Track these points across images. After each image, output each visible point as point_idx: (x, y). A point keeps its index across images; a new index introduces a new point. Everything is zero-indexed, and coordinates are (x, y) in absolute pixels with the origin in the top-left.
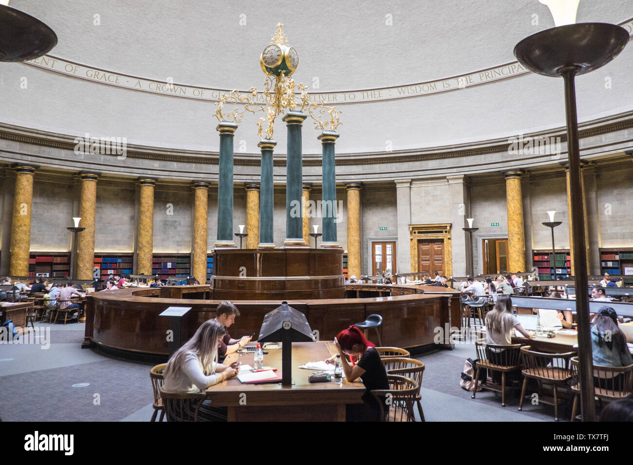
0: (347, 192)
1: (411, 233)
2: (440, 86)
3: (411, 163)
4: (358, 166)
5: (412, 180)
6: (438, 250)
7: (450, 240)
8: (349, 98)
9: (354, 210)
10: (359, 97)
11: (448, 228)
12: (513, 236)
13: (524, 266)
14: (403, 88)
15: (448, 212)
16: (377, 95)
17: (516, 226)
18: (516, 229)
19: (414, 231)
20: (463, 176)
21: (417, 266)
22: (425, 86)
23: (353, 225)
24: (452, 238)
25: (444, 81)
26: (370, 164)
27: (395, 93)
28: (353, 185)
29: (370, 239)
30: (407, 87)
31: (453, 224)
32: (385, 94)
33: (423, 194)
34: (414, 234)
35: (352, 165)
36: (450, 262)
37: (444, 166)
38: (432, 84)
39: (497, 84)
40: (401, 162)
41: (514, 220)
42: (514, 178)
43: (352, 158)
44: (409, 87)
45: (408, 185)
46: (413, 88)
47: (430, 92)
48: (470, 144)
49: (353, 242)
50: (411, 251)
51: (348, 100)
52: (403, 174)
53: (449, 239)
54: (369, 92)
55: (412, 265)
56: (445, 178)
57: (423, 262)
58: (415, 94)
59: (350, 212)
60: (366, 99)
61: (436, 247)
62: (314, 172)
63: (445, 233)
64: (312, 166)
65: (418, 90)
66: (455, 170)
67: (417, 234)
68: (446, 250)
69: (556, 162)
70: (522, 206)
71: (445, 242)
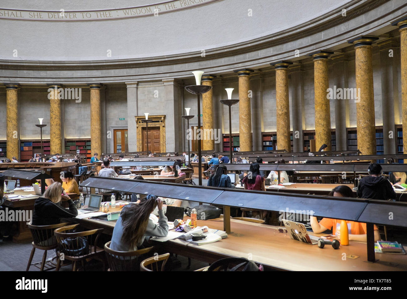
0: (90, 91)
1: (137, 122)
2: (153, 10)
3: (138, 69)
4: (98, 71)
5: (138, 82)
6: (156, 135)
7: (164, 128)
8: (86, 16)
9: (95, 105)
10: (94, 16)
11: (162, 118)
12: (205, 124)
13: (212, 146)
14: (127, 10)
15: (163, 107)
16: (107, 15)
17: (207, 117)
19: (139, 121)
20: (173, 79)
21: (141, 147)
22: (143, 10)
23: (94, 116)
24: (166, 126)
25: (156, 6)
26: (107, 69)
27: (121, 14)
28: (94, 85)
29: (112, 127)
30: (129, 10)
31: (166, 116)
32: (114, 15)
33: (146, 93)
34: (139, 123)
35: (93, 70)
36: (164, 144)
38: (148, 8)
40: (130, 68)
41: (206, 112)
42: (207, 81)
43: (92, 64)
44: (131, 10)
45: (135, 86)
46: (134, 10)
47: (146, 14)
48: (177, 55)
49: (94, 130)
50: (137, 136)
51: (86, 18)
52: (131, 78)
53: (164, 126)
54: (102, 13)
55: (137, 147)
56: (161, 81)
58: (136, 15)
59: (92, 107)
60: (100, 18)
61: (155, 132)
62: (62, 75)
63: (161, 123)
64: (61, 70)
65: (138, 12)
66: (168, 75)
67: (141, 123)
68: (161, 134)
69: (232, 70)
70: (212, 102)
71: (161, 129)
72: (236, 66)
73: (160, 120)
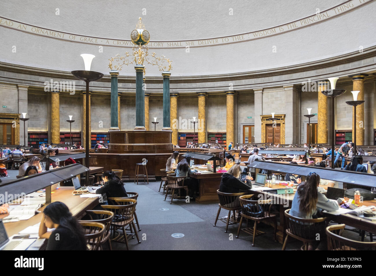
0: (226, 97)
1: (262, 120)
2: (278, 30)
3: (263, 78)
4: (232, 81)
5: (264, 89)
6: (277, 130)
7: (284, 124)
8: (225, 41)
9: (230, 107)
10: (231, 40)
11: (283, 117)
12: (320, 122)
13: (326, 140)
14: (256, 33)
15: (284, 107)
16: (241, 38)
17: (322, 116)
18: (322, 118)
19: (263, 119)
20: (293, 85)
21: (265, 139)
22: (269, 31)
23: (229, 116)
24: (286, 123)
25: (280, 27)
26: (240, 80)
27: (251, 36)
28: (229, 92)
29: (242, 124)
30: (258, 32)
31: (286, 115)
32: (246, 37)
33: (270, 97)
34: (264, 121)
35: (229, 80)
36: (284, 137)
37: (282, 79)
38: (273, 29)
39: (312, 27)
40: (257, 78)
41: (321, 112)
43: (228, 76)
44: (260, 32)
45: (261, 91)
46: (262, 32)
47: (272, 34)
48: (296, 66)
49: (229, 125)
50: (262, 131)
51: (225, 42)
52: (258, 85)
53: (283, 123)
54: (237, 37)
55: (262, 139)
56: (282, 87)
57: (269, 137)
58: (263, 36)
59: (228, 108)
60: (235, 41)
61: (276, 128)
62: (207, 85)
63: (281, 120)
64: (206, 82)
65: (265, 33)
66: (288, 82)
67: (265, 121)
68: (281, 130)
69: (347, 75)
70: (327, 103)
71: (281, 125)
72: (351, 71)
73: (281, 119)
